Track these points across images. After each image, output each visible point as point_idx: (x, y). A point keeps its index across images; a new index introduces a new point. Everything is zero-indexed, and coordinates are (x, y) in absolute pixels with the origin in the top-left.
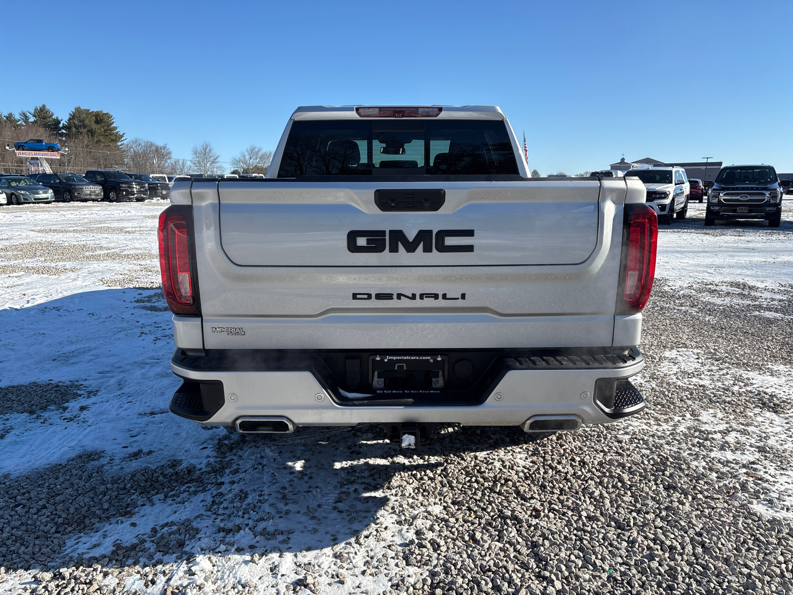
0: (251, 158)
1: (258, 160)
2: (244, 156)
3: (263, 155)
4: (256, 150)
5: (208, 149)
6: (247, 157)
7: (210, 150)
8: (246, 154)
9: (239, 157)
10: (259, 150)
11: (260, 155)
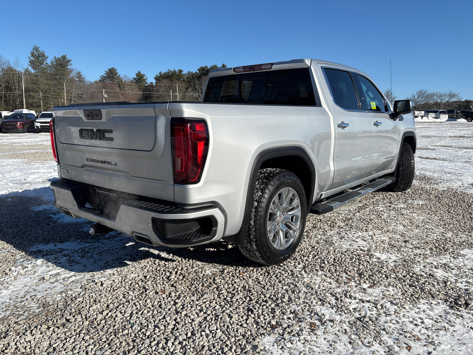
0: (418, 98)
1: (423, 99)
2: (414, 97)
3: (428, 95)
4: (423, 92)
5: (390, 93)
6: (416, 97)
7: (391, 94)
8: (416, 95)
9: (410, 97)
10: (425, 92)
11: (425, 95)
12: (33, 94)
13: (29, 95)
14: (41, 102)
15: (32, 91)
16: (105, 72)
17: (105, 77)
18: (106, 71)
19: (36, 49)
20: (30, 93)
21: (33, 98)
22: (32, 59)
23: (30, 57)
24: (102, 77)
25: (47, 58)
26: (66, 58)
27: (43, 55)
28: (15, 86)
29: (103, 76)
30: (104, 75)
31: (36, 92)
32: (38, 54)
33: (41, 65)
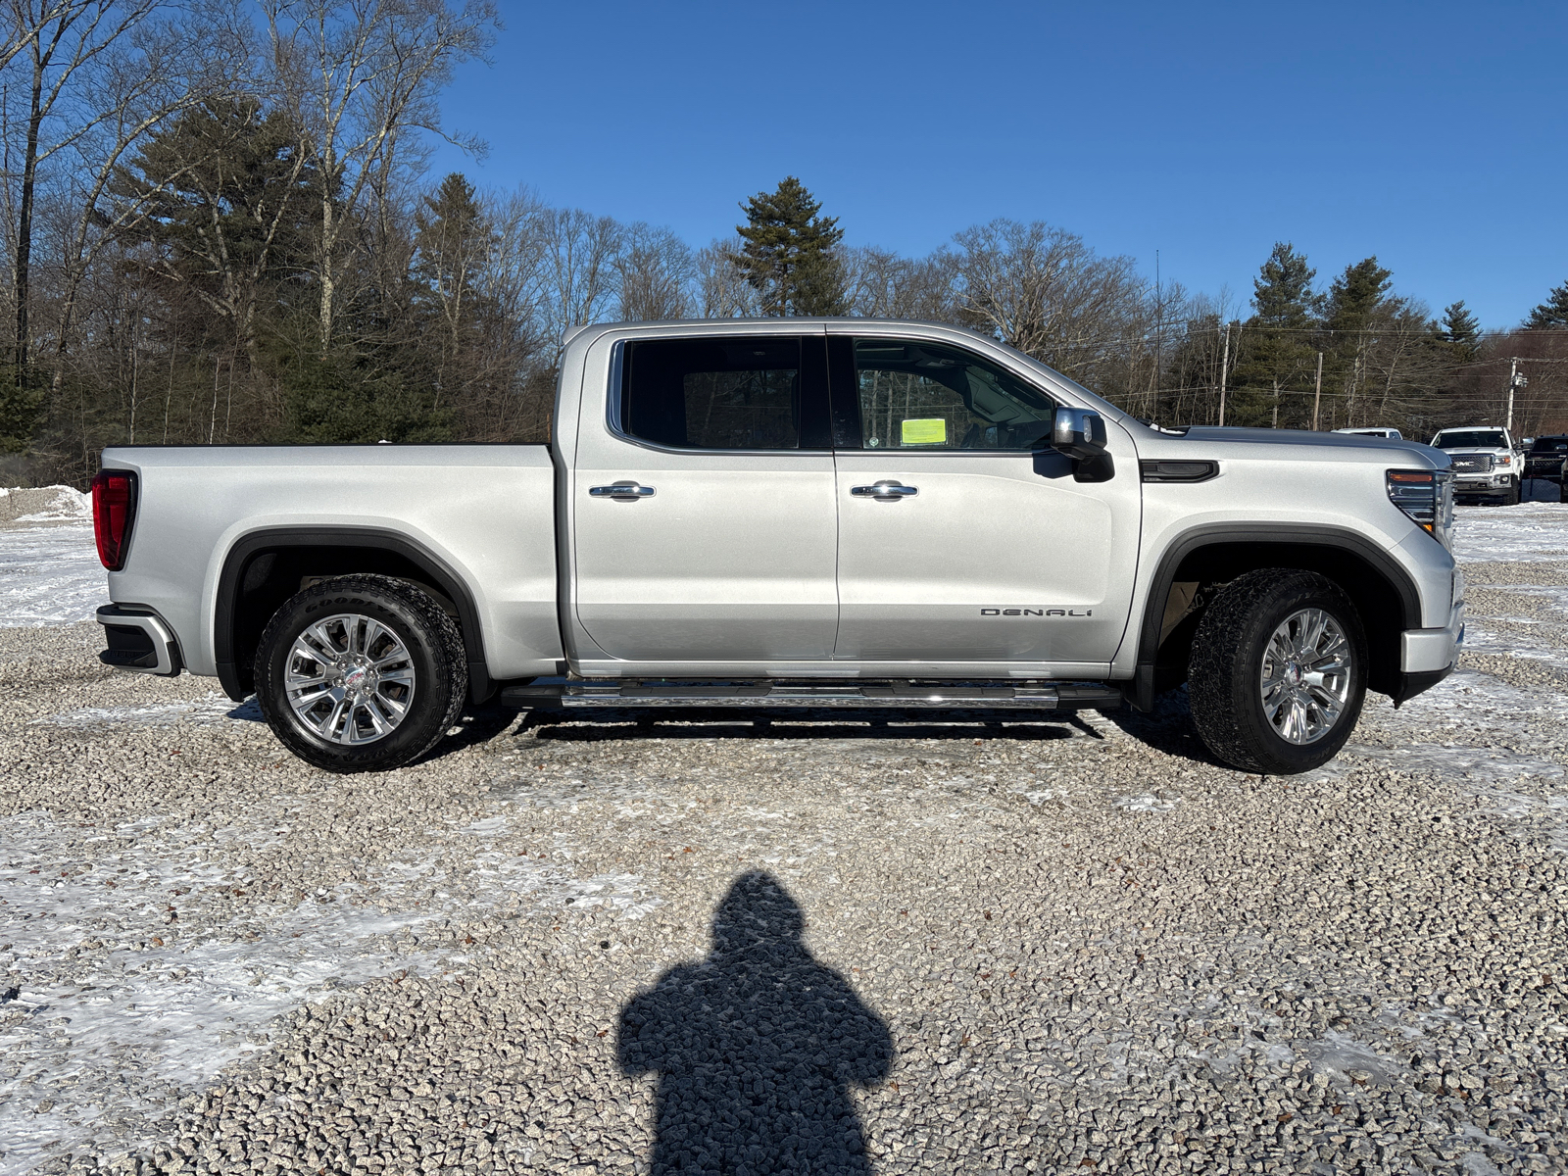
12: (1254, 390)
13: (1242, 395)
14: (1272, 413)
15: (1253, 381)
16: (1551, 295)
17: (1550, 311)
18: (1555, 289)
19: (1281, 252)
20: (1246, 388)
21: (1252, 400)
22: (1265, 284)
23: (1260, 281)
24: (1538, 311)
25: (1311, 275)
26: (1375, 268)
27: (1302, 269)
28: (1209, 368)
29: (1541, 308)
30: (1546, 304)
31: (1262, 383)
32: (1285, 267)
33: (1289, 300)
